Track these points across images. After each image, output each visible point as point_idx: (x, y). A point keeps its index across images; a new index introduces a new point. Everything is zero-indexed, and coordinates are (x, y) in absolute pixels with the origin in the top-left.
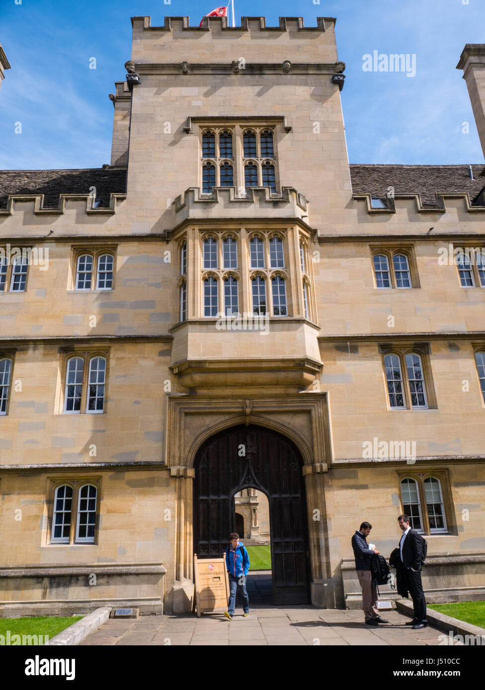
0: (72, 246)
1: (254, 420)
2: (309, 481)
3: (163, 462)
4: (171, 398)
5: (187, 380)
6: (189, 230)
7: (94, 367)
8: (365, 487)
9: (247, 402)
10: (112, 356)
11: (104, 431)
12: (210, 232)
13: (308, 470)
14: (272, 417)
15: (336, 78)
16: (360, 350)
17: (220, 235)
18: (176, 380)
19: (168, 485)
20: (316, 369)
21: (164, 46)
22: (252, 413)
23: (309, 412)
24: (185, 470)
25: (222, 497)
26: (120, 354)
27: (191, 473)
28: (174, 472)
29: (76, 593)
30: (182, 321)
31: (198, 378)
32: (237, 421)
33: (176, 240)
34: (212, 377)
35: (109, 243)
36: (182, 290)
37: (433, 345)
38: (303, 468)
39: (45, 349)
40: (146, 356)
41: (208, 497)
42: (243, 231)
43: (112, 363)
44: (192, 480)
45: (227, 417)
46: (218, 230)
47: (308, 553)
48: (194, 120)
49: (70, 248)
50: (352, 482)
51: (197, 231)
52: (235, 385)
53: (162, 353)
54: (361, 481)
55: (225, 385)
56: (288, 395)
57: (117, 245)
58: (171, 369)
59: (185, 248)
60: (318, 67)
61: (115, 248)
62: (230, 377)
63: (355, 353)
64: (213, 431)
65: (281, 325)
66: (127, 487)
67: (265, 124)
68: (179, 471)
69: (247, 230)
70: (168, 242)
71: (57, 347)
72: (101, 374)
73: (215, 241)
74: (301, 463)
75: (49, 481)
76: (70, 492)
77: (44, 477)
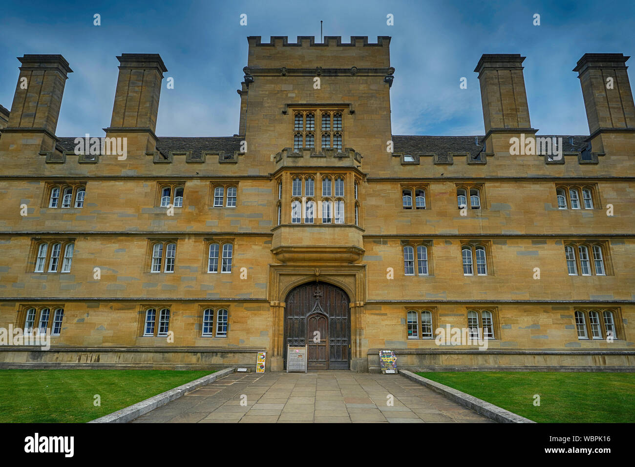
0: (211, 182)
1: (322, 279)
2: (352, 310)
3: (266, 298)
4: (271, 266)
5: (281, 256)
6: (283, 173)
7: (225, 249)
8: (386, 314)
9: (317, 269)
10: (236, 243)
11: (231, 282)
12: (297, 175)
13: (352, 305)
14: (332, 278)
15: (387, 78)
16: (388, 243)
17: (303, 177)
18: (275, 257)
19: (269, 310)
20: (360, 253)
21: (270, 57)
22: (319, 275)
23: (355, 275)
24: (279, 303)
25: (302, 317)
26: (241, 243)
27: (283, 304)
28: (272, 303)
29: (216, 360)
30: (279, 224)
31: (287, 255)
32: (311, 279)
33: (276, 179)
34: (296, 255)
35: (234, 180)
36: (279, 208)
37: (435, 241)
38: (350, 304)
39: (195, 239)
40: (257, 243)
41: (293, 316)
42: (318, 174)
43: (236, 247)
44: (283, 308)
45: (305, 277)
46: (302, 174)
47: (350, 346)
48: (289, 105)
49: (209, 183)
50: (377, 312)
51: (288, 174)
52: (310, 260)
53: (266, 243)
54: (383, 312)
55: (304, 260)
56: (342, 266)
57: (239, 182)
58: (272, 251)
59: (281, 184)
60: (376, 71)
61: (238, 183)
62: (307, 255)
63: (385, 244)
64: (296, 284)
65: (339, 228)
66: (244, 310)
67: (337, 109)
68: (275, 303)
69: (321, 174)
70: (271, 180)
71: (202, 238)
72: (230, 253)
73: (300, 180)
74: (349, 301)
75: (199, 306)
76: (212, 312)
77: (196, 304)
